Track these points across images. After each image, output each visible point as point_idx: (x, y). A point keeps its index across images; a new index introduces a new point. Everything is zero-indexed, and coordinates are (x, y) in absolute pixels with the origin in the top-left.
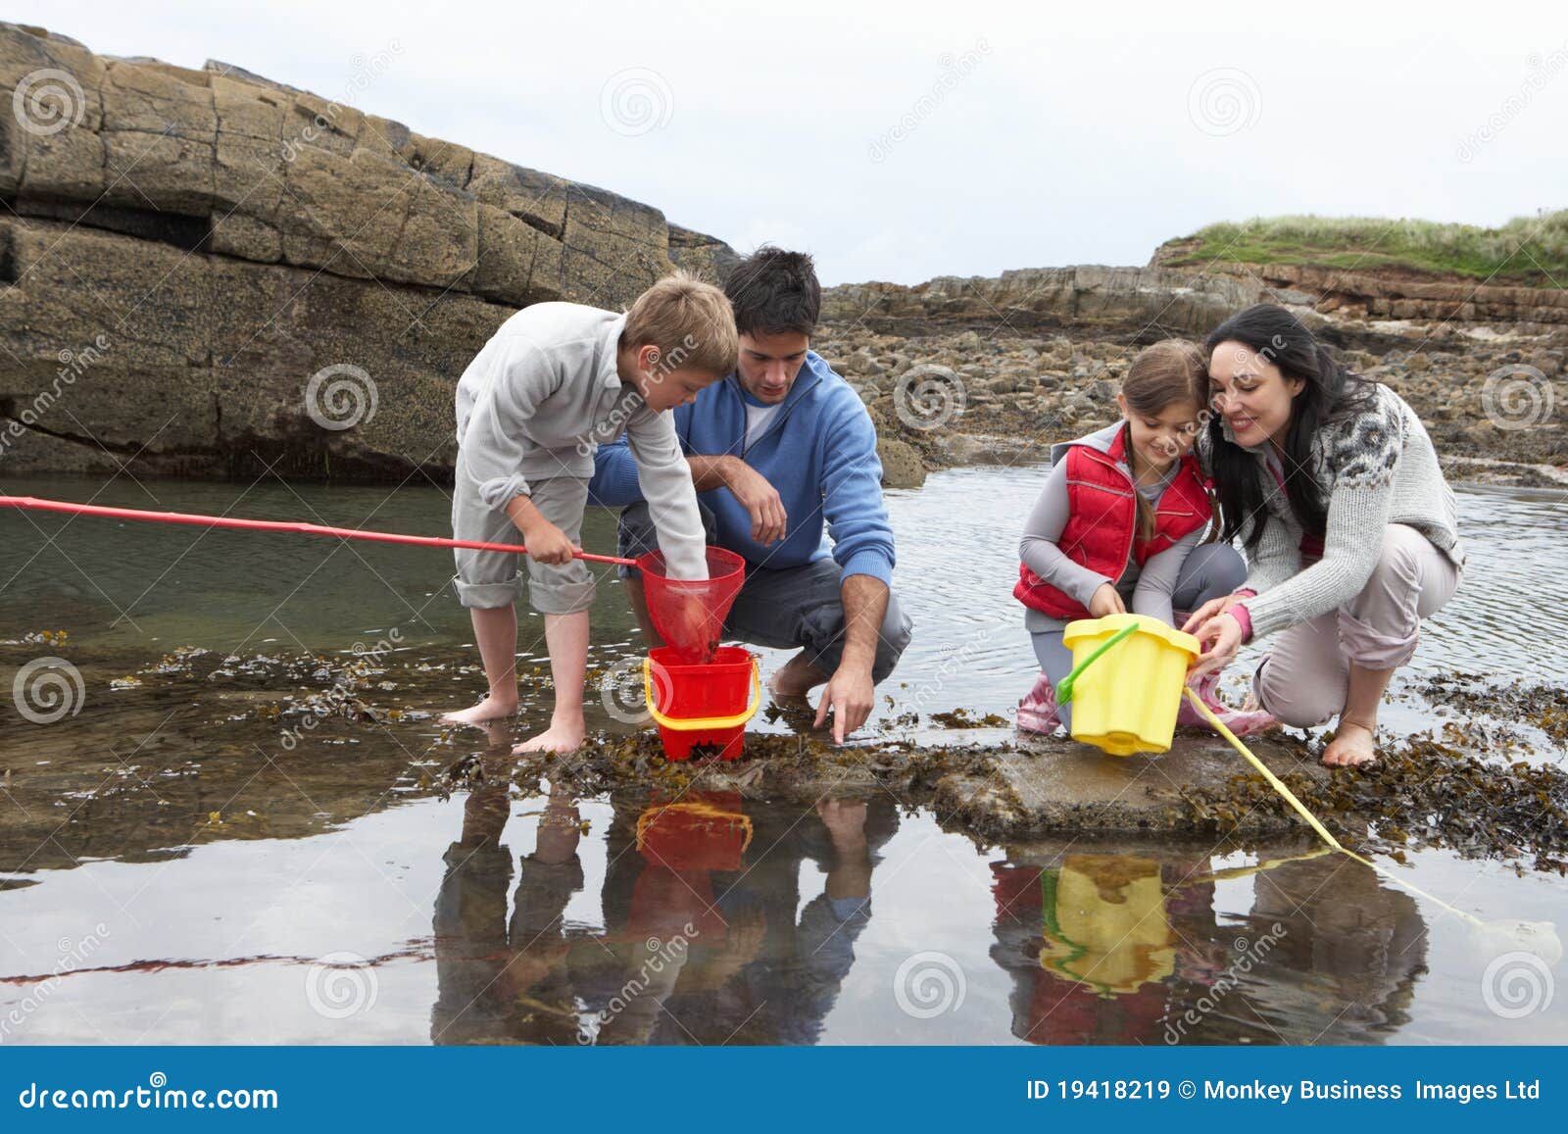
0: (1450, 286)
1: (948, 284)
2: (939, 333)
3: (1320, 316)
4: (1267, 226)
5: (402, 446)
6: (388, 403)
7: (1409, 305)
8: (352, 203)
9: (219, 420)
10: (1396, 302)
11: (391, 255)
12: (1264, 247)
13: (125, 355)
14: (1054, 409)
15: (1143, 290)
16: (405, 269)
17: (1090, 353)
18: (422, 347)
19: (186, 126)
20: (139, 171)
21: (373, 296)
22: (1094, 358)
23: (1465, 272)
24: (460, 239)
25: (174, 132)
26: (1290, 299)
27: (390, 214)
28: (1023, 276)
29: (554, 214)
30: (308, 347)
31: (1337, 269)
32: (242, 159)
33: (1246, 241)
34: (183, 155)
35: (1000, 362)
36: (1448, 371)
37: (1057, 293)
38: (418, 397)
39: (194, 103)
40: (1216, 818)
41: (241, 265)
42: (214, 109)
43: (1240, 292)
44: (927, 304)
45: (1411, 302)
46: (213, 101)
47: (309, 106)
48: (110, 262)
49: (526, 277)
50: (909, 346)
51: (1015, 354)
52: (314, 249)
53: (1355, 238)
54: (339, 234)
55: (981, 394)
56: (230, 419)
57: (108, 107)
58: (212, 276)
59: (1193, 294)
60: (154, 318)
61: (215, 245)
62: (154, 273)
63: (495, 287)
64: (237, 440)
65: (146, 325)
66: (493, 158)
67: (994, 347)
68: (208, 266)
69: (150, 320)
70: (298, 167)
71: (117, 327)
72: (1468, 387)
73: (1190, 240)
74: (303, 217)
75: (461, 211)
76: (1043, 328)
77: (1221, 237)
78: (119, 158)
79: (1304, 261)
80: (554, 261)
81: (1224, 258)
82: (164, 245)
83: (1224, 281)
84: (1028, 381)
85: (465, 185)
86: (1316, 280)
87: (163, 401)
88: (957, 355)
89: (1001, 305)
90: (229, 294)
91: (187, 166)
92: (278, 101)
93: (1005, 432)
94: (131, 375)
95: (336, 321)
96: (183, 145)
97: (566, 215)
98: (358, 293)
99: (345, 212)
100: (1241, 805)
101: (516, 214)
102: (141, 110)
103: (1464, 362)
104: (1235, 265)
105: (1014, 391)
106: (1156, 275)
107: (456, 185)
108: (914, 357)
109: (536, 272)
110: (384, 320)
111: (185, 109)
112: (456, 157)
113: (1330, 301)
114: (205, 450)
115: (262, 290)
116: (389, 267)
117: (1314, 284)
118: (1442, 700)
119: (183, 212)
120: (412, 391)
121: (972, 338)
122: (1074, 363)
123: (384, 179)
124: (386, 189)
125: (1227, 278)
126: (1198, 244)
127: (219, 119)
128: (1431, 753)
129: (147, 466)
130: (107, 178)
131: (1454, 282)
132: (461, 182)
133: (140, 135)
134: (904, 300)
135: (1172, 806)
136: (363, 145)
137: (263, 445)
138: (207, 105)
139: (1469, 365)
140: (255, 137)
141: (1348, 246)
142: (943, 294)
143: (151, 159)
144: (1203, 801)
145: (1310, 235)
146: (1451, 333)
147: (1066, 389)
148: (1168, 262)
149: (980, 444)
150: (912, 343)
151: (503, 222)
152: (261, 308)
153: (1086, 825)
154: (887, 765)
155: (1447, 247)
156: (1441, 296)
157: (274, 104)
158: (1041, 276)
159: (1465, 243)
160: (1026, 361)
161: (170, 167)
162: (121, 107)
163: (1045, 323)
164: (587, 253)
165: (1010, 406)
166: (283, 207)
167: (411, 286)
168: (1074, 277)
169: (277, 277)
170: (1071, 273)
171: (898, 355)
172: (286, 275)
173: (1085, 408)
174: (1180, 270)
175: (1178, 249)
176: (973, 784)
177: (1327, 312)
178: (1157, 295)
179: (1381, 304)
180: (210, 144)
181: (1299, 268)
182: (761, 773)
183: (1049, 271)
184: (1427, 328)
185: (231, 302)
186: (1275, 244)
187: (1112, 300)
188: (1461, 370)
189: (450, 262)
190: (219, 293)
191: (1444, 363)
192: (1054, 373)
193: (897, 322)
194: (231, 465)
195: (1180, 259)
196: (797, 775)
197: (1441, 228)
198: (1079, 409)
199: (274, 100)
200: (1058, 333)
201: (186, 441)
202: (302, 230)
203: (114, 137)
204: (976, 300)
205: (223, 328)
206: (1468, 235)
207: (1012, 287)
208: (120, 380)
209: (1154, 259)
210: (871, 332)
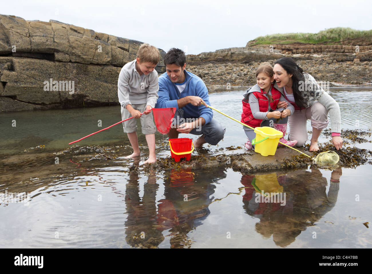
0: (308, 46)
1: (204, 54)
2: (204, 64)
3: (282, 54)
4: (270, 36)
5: (99, 99)
6: (95, 90)
7: (300, 51)
8: (84, 48)
9: (60, 96)
10: (297, 50)
11: (93, 58)
12: (269, 41)
13: (39, 84)
14: (230, 78)
15: (245, 52)
16: (96, 61)
17: (236, 66)
18: (102, 77)
19: (47, 34)
20: (38, 45)
21: (90, 67)
22: (237, 67)
23: (311, 43)
24: (107, 54)
25: (45, 36)
26: (276, 51)
27: (92, 49)
28: (220, 51)
29: (126, 46)
30: (77, 79)
31: (285, 44)
32: (60, 40)
33: (266, 40)
34: (47, 41)
35: (217, 69)
36: (310, 64)
37: (227, 54)
38: (101, 88)
39: (48, 29)
40: (292, 165)
41: (62, 63)
42: (53, 30)
43: (265, 50)
44: (200, 58)
45: (301, 50)
46: (52, 28)
47: (73, 28)
48: (34, 65)
49: (122, 60)
50: (198, 67)
51: (220, 67)
52: (77, 58)
53: (288, 38)
54: (82, 55)
55: (215, 77)
56: (62, 96)
57: (30, 32)
58: (56, 66)
59: (256, 52)
60: (44, 76)
61: (56, 59)
62: (43, 66)
63: (116, 63)
64: (64, 100)
65: (43, 77)
66: (113, 36)
67: (216, 66)
68: (55, 64)
69: (43, 76)
70: (72, 41)
71: (37, 78)
72: (314, 67)
73: (254, 40)
74: (74, 52)
75: (107, 47)
76: (225, 61)
77: (260, 39)
78: (34, 42)
79: (278, 43)
80: (128, 57)
81: (261, 44)
82: (45, 60)
83: (262, 49)
84: (224, 73)
85: (107, 42)
86: (281, 47)
87: (48, 93)
88: (208, 69)
89: (216, 57)
90: (60, 69)
91: (48, 43)
92: (66, 27)
93: (221, 84)
94: (41, 88)
95: (83, 73)
96: (47, 38)
97: (129, 47)
98: (87, 67)
99: (83, 50)
100: (296, 161)
101: (119, 47)
102: (37, 32)
103: (313, 62)
104: (264, 45)
105: (221, 75)
106: (247, 48)
107: (105, 42)
108: (199, 70)
109: (124, 59)
110: (93, 72)
111: (46, 31)
112: (105, 36)
113: (284, 51)
114: (58, 103)
115: (66, 68)
116: (93, 61)
117: (280, 48)
118: (328, 135)
119: (48, 53)
120: (100, 87)
121: (211, 65)
122: (233, 68)
123: (90, 42)
124: (90, 44)
125: (262, 48)
126: (256, 41)
127: (54, 32)
128: (331, 147)
129: (46, 107)
130: (31, 47)
131: (309, 45)
132: (106, 42)
133: (38, 37)
134: (196, 58)
135: (282, 163)
136: (85, 35)
137: (70, 101)
138: (51, 29)
139: (314, 62)
140: (62, 35)
141: (287, 39)
142: (203, 56)
143: (40, 42)
144: (288, 162)
145: (279, 37)
146: (309, 56)
147: (232, 74)
148: (250, 46)
149: (217, 87)
150: (199, 67)
151: (116, 49)
152: (67, 72)
153: (265, 169)
154: (221, 160)
155: (307, 38)
156: (306, 48)
157: (65, 28)
158: (224, 51)
159: (310, 37)
160: (223, 69)
161: (45, 43)
162: (33, 31)
163: (225, 60)
164: (134, 54)
165: (221, 79)
166: (69, 50)
167: (98, 64)
168: (231, 50)
169: (70, 65)
170: (230, 49)
171: (196, 70)
172: (71, 64)
173: (237, 78)
174: (253, 47)
175: (252, 43)
176: (240, 162)
177: (283, 53)
178: (248, 53)
179: (294, 51)
180: (53, 38)
181: (277, 45)
182: (195, 164)
183: (226, 49)
184: (304, 55)
185: (61, 71)
186: (272, 40)
187: (239, 54)
188: (312, 63)
189: (106, 59)
190: (58, 69)
191: (309, 62)
192: (229, 71)
193: (195, 63)
194: (64, 105)
195: (252, 45)
196: (202, 163)
197: (306, 34)
198: (236, 78)
199: (65, 27)
200: (228, 62)
201: (54, 101)
202: (74, 54)
203: (32, 38)
204: (211, 57)
205: (59, 77)
206: (311, 35)
207: (218, 53)
208: (38, 90)
209: (247, 45)
210: (190, 65)
